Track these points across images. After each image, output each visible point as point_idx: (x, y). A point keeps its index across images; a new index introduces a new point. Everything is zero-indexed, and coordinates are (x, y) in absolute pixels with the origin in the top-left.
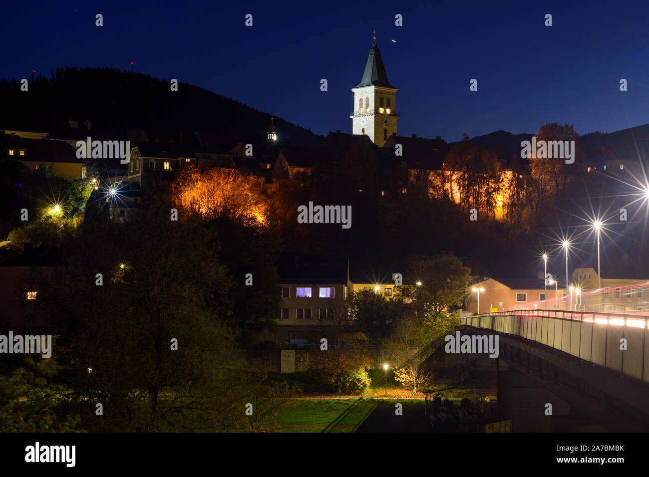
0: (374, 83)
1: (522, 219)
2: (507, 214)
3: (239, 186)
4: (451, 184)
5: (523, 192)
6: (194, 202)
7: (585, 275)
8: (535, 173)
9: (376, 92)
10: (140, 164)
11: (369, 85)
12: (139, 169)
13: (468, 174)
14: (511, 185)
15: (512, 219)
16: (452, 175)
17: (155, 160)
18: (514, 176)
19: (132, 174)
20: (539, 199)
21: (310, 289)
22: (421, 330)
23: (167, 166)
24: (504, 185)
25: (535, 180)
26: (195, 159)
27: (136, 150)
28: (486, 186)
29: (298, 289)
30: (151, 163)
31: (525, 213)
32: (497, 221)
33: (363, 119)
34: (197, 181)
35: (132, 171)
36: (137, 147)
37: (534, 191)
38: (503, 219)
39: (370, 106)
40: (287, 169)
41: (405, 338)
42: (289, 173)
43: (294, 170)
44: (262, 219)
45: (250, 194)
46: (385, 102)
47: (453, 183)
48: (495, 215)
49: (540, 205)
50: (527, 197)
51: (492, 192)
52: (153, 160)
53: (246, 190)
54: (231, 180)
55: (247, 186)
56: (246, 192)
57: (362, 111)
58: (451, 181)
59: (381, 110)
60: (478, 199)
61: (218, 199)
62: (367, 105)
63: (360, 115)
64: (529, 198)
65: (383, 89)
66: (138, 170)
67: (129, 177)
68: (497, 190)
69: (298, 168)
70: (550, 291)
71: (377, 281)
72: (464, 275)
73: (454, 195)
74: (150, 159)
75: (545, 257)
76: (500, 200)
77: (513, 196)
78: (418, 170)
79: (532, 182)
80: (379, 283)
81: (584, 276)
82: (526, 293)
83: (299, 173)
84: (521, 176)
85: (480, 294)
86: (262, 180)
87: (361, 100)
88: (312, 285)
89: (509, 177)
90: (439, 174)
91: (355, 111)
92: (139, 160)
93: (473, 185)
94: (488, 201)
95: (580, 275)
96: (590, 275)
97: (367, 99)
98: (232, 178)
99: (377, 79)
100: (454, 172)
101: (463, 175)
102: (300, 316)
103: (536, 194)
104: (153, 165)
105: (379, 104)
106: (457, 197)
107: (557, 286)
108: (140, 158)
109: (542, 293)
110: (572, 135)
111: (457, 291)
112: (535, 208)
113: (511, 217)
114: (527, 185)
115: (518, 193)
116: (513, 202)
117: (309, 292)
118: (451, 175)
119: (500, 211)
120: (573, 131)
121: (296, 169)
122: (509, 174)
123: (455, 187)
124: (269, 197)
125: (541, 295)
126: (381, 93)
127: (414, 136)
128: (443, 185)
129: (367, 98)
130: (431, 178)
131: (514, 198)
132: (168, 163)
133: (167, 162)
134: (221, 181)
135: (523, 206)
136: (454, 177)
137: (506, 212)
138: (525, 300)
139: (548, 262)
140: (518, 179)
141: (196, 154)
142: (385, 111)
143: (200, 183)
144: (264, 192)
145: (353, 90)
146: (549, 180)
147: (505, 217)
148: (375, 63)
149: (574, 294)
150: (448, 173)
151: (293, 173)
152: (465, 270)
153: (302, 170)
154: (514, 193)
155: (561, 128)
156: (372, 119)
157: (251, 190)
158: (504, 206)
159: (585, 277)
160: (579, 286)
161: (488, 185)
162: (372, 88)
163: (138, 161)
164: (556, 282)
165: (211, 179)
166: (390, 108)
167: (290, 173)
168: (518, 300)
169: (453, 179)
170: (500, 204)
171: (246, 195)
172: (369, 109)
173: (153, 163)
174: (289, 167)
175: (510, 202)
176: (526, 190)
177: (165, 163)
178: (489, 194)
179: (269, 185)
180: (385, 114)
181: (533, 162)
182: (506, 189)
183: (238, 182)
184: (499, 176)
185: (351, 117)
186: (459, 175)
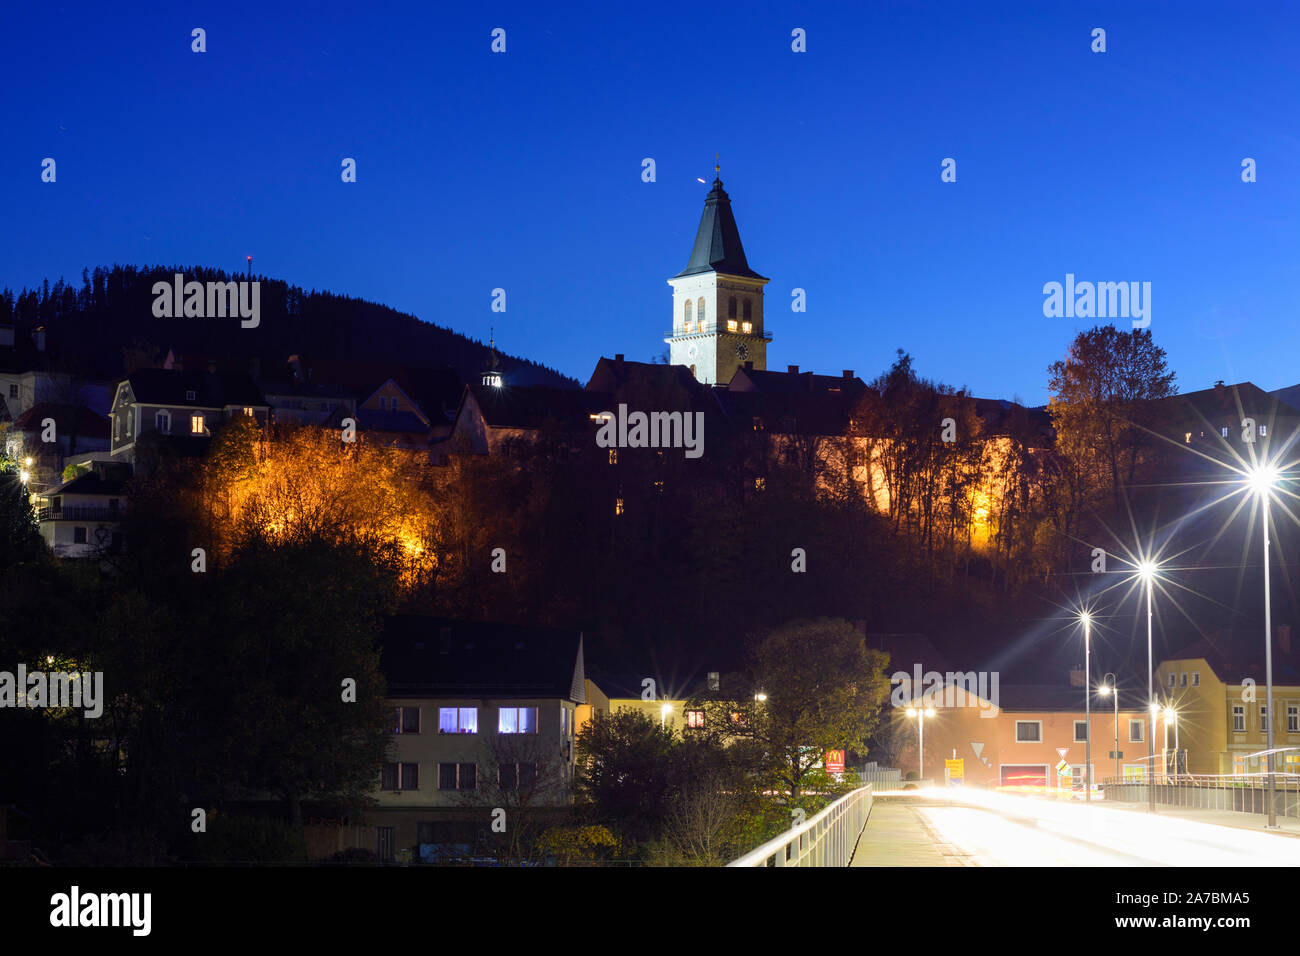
0: (717, 266)
1: (1034, 549)
2: (998, 536)
3: (365, 471)
4: (868, 468)
5: (1035, 486)
6: (253, 507)
7: (1185, 677)
8: (1065, 443)
9: (720, 285)
10: (133, 421)
11: (704, 271)
12: (133, 433)
13: (909, 445)
14: (1007, 468)
15: (1009, 548)
16: (873, 447)
17: (170, 410)
18: (1015, 447)
19: (118, 445)
20: (1074, 500)
21: (474, 711)
22: (758, 818)
23: (198, 425)
24: (991, 469)
25: (1066, 460)
26: (265, 409)
27: (127, 389)
28: (950, 472)
29: (443, 711)
30: (160, 417)
31: (1042, 531)
32: (974, 554)
33: (692, 344)
34: (262, 459)
35: (117, 439)
36: (128, 382)
37: (1061, 484)
38: (990, 549)
39: (706, 316)
40: (483, 433)
41: (705, 844)
42: (486, 443)
43: (497, 433)
44: (419, 549)
45: (391, 491)
46: (740, 309)
47: (873, 467)
48: (969, 538)
49: (1074, 516)
50: (1046, 497)
51: (963, 484)
52: (164, 410)
53: (382, 479)
54: (348, 458)
55: (385, 471)
56: (383, 485)
57: (690, 327)
58: (867, 460)
59: (732, 325)
60: (930, 501)
61: (312, 500)
62: (701, 315)
63: (685, 337)
64: (1051, 500)
65: (736, 279)
66: (129, 434)
67: (113, 452)
68: (975, 479)
69: (509, 430)
70: (1100, 716)
71: (666, 693)
72: (870, 673)
73: (875, 494)
74: (158, 409)
75: (1086, 619)
76: (984, 504)
77: (1011, 493)
78: (791, 436)
79: (1058, 463)
80: (672, 697)
81: (1182, 678)
82: (1040, 722)
83: (508, 441)
84: (1031, 450)
85: (926, 724)
86: (422, 458)
87: (688, 302)
88: (479, 702)
89: (1003, 450)
90: (839, 446)
91: (675, 328)
92: (133, 410)
93: (918, 469)
94: (954, 505)
95: (1173, 677)
96: (1197, 676)
97: (701, 301)
98: (350, 453)
99: (723, 257)
100: (875, 441)
101: (895, 445)
102: (447, 782)
103: (1065, 492)
104: (166, 423)
105: (726, 312)
106: (883, 498)
107: (1119, 700)
108: (133, 405)
109: (1080, 721)
110: (1149, 353)
111: (850, 714)
112: (1064, 523)
113: (1009, 543)
114: (1046, 470)
115: (1024, 486)
116: (1011, 506)
117: (471, 721)
118: (870, 448)
119: (981, 531)
120: (1151, 345)
121: (503, 433)
122: (1003, 444)
123: (878, 475)
124: (438, 497)
125: (1077, 725)
126: (732, 287)
127: (793, 369)
128: (850, 470)
129: (701, 298)
130: (823, 455)
131: (1014, 500)
132: (201, 419)
133: (198, 416)
134: (320, 459)
135: (1037, 517)
136: (876, 453)
137: (996, 531)
138: (1037, 739)
139: (1093, 634)
140: (1025, 456)
141: (268, 398)
142: (740, 327)
143: (269, 463)
144: (426, 486)
145: (671, 283)
146: (1098, 456)
147: (995, 545)
148: (718, 222)
149: (1160, 722)
150: (862, 443)
151: (496, 442)
152: (872, 660)
153: (517, 435)
154: (1015, 487)
155: (1124, 339)
156: (711, 344)
157: (394, 480)
158: (990, 519)
159: (1185, 682)
160: (1173, 704)
161: (953, 468)
162: (712, 277)
163: (130, 415)
164: (1115, 691)
165: (297, 452)
166: (750, 322)
167: (490, 441)
168: (1019, 739)
169: (873, 456)
170: (981, 513)
171: (383, 492)
172: (704, 324)
173: (166, 418)
174: (486, 427)
175: (1006, 506)
176: (1045, 480)
177: (195, 419)
178: (956, 489)
179: (438, 470)
180: (740, 335)
181: (1060, 416)
182: (996, 477)
183: (363, 462)
184: (981, 448)
185: (667, 341)
186: (886, 447)
